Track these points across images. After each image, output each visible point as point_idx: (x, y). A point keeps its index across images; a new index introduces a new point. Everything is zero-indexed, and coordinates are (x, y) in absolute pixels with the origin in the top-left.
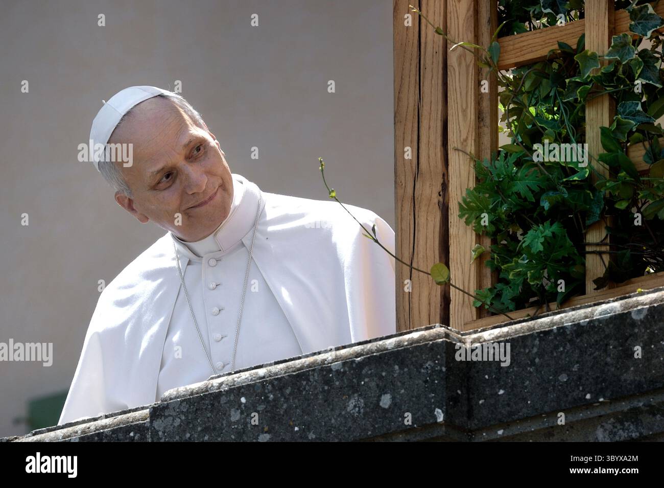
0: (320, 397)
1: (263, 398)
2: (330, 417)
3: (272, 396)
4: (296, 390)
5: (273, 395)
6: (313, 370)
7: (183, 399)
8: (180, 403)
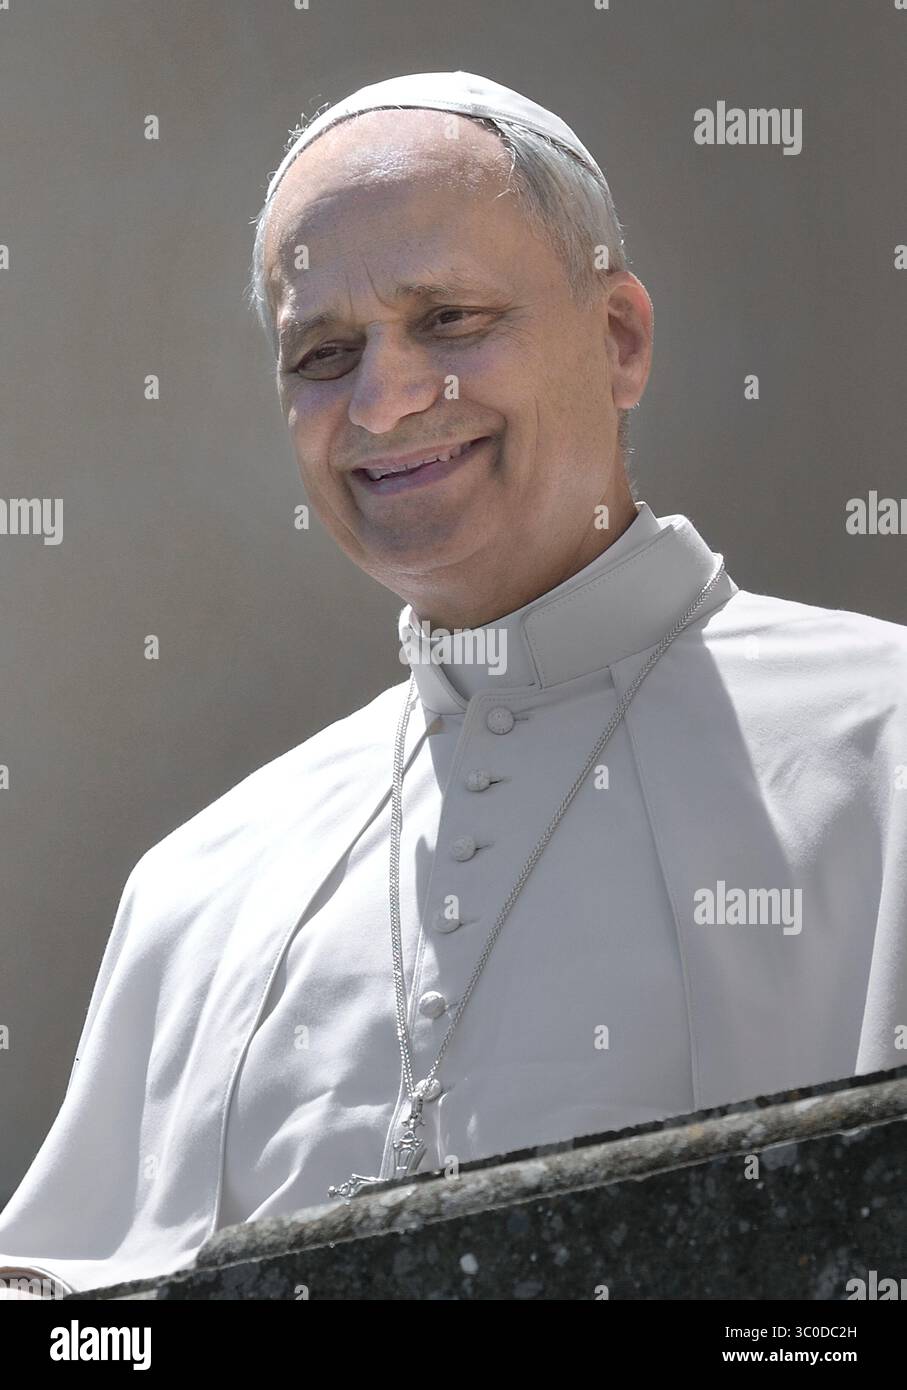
0: (725, 1257)
1: (533, 1258)
3: (562, 1252)
4: (643, 1234)
5: (569, 1248)
6: (702, 1168)
7: (269, 1257)
8: (258, 1271)
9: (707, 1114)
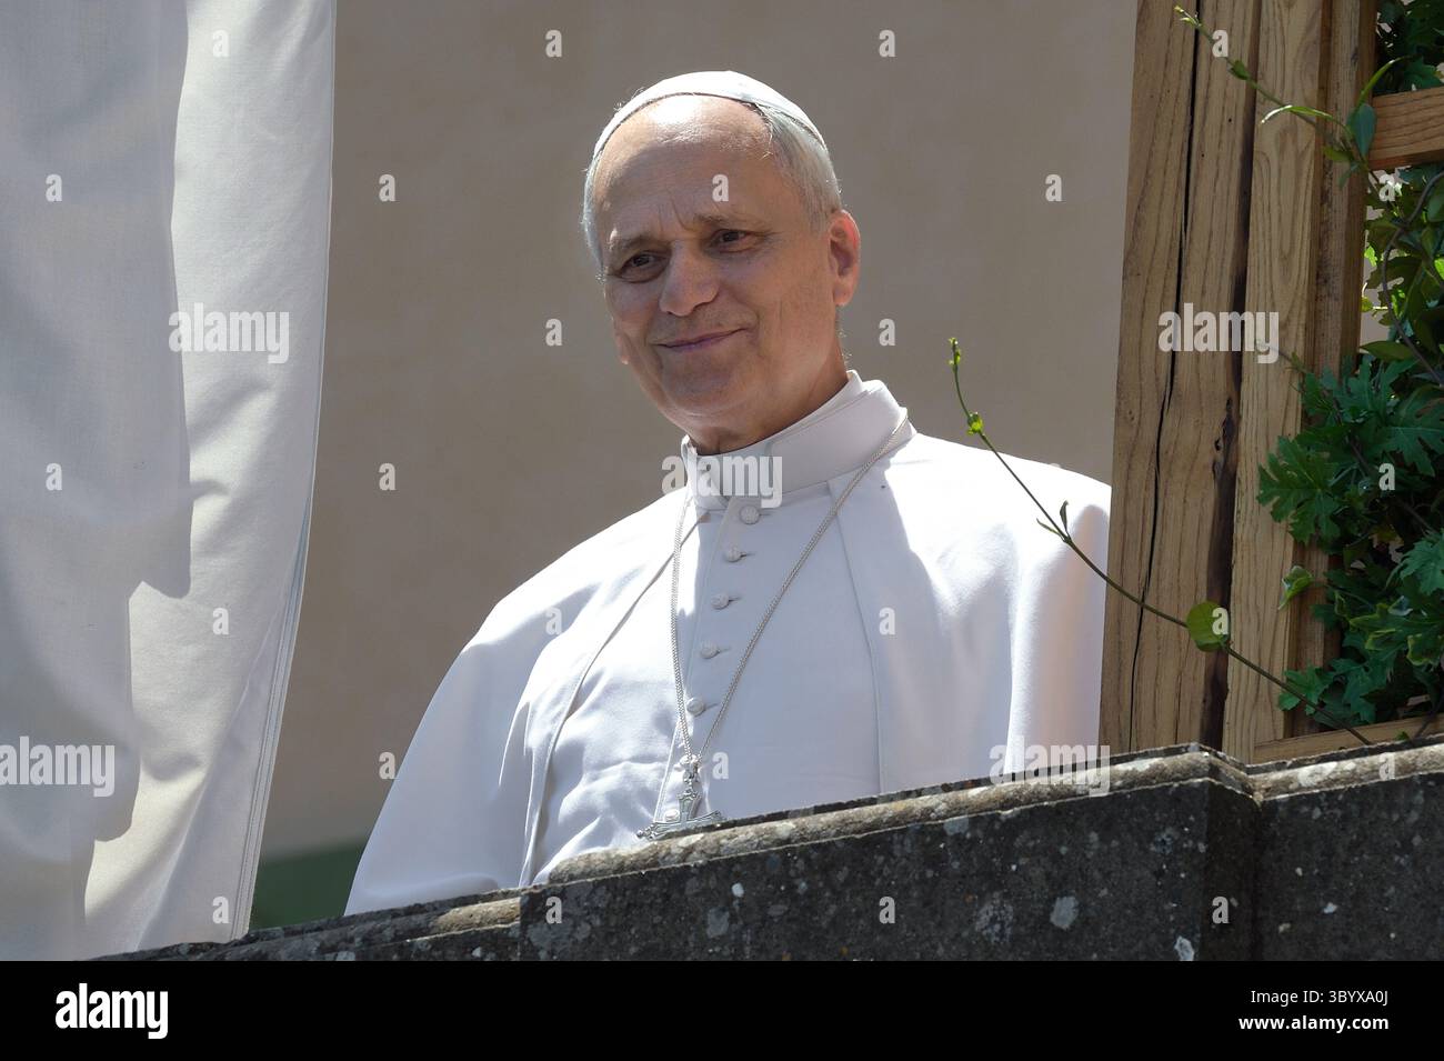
0: (915, 894)
1: (783, 888)
2: (933, 942)
3: (803, 885)
4: (860, 875)
5: (808, 883)
6: (902, 832)
7: (600, 878)
8: (591, 886)
9: (907, 794)
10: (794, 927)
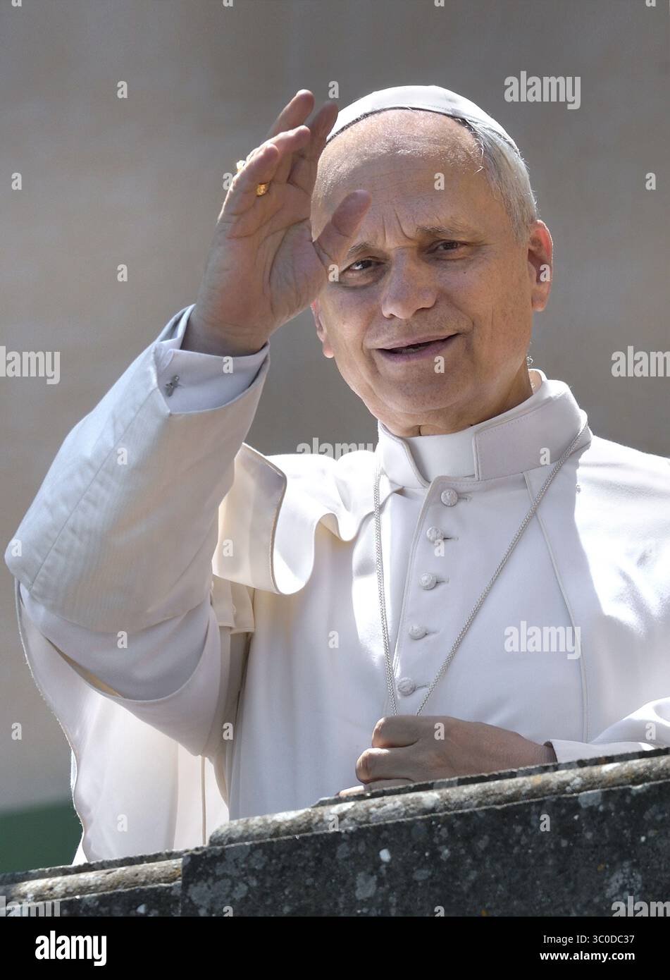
0: (550, 862)
1: (427, 854)
2: (567, 907)
3: (446, 851)
4: (499, 844)
5: (450, 850)
6: (540, 804)
7: (257, 842)
8: (249, 850)
9: (546, 769)
10: (437, 890)
